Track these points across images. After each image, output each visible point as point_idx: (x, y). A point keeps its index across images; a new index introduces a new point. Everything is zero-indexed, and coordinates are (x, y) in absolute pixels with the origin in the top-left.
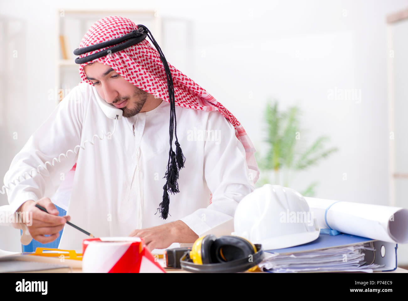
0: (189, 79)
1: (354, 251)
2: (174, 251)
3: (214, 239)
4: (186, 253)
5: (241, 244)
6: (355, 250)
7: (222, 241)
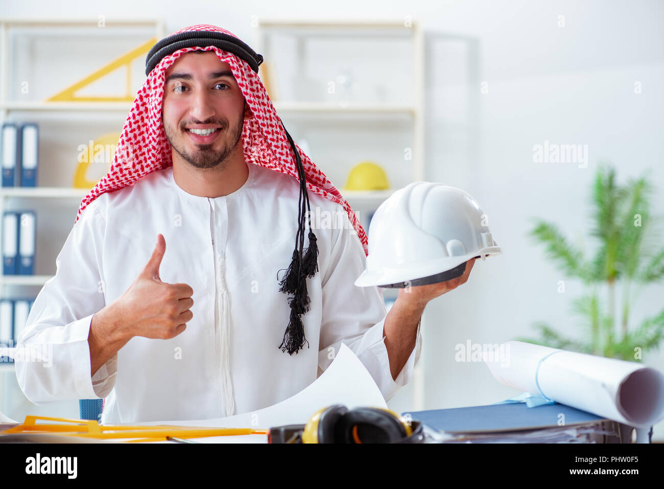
0: (318, 171)
1: (578, 437)
2: (282, 430)
3: (343, 413)
4: (296, 434)
5: (385, 422)
6: (578, 435)
7: (355, 416)
